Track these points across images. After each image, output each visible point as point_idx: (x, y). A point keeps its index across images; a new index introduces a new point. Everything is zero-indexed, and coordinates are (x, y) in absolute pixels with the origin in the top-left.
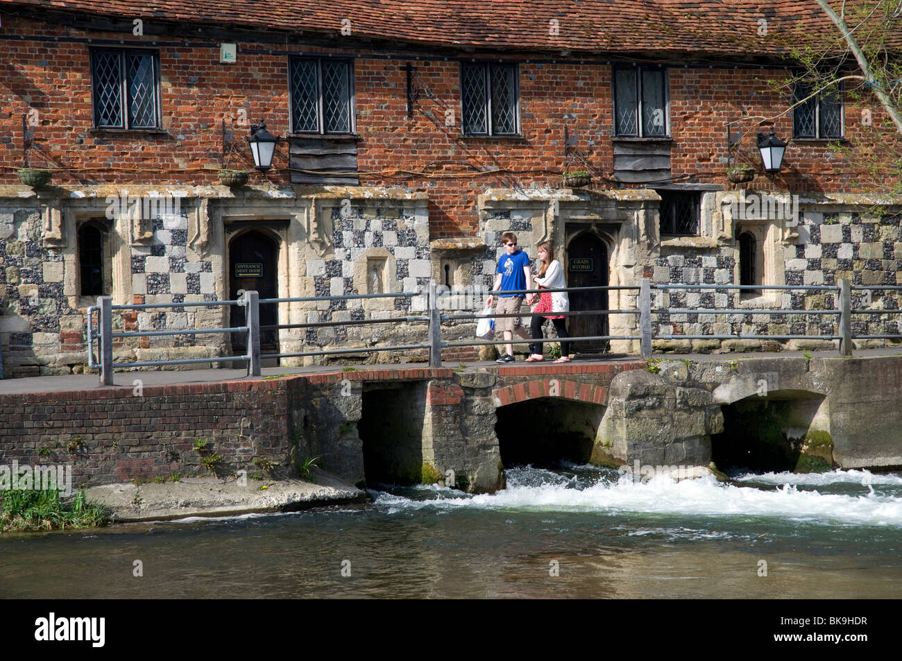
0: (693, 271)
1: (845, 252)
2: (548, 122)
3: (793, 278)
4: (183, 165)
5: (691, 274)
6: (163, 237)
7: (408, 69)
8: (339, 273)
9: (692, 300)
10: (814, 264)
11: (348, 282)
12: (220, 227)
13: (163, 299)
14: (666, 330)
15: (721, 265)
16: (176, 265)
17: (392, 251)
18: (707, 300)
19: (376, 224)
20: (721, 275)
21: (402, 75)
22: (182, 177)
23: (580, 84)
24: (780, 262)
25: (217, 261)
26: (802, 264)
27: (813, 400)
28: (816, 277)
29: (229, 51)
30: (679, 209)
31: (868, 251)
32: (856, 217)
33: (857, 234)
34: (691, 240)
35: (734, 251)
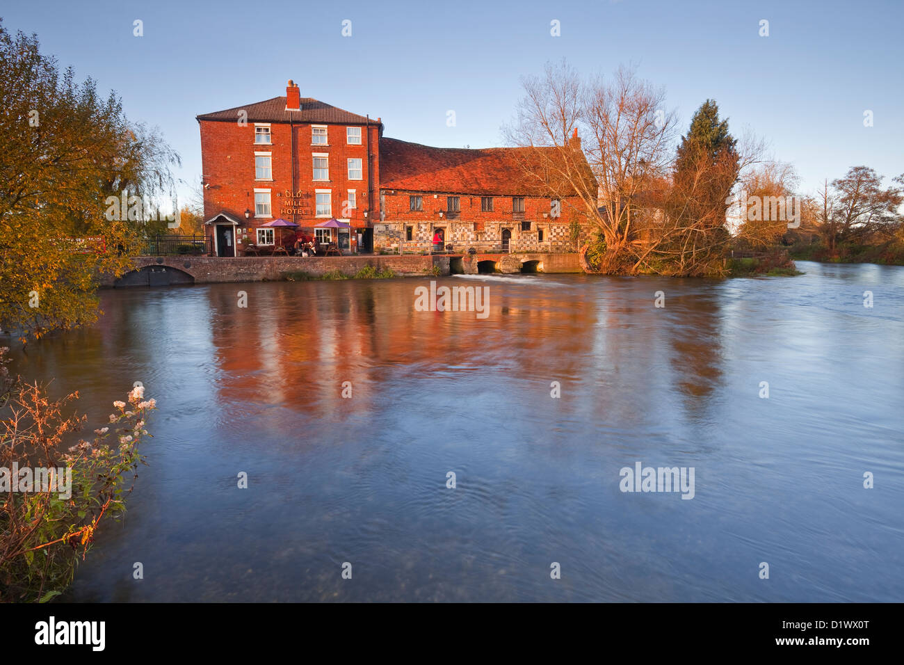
0: (528, 237)
1: (561, 234)
2: (499, 208)
3: (550, 239)
4: (426, 217)
6: (422, 230)
7: (471, 198)
9: (528, 243)
10: (554, 236)
13: (422, 241)
14: (522, 248)
15: (535, 236)
16: (424, 235)
17: (466, 233)
18: (531, 243)
19: (463, 228)
20: (535, 238)
21: (469, 199)
22: (426, 219)
23: (506, 201)
24: (547, 236)
25: (432, 233)
27: (538, 262)
28: (555, 239)
29: (435, 196)
30: (526, 226)
31: (566, 234)
32: (564, 227)
33: (564, 231)
34: (528, 231)
35: (537, 234)
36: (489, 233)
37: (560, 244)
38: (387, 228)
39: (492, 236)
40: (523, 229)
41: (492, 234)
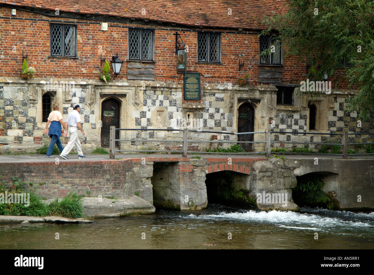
0: (289, 120)
1: (354, 114)
2: (233, 57)
3: (331, 124)
4: (84, 71)
7: (176, 34)
8: (144, 116)
9: (289, 132)
10: (340, 119)
11: (149, 120)
12: (98, 96)
15: (301, 118)
17: (167, 108)
18: (295, 132)
19: (161, 97)
20: (302, 122)
21: (174, 37)
22: (84, 76)
23: (246, 42)
24: (326, 117)
26: (335, 119)
28: (341, 124)
29: (105, 26)
30: (285, 95)
34: (289, 108)
35: (307, 113)
36: (212, 110)
40: (279, 102)
41: (217, 110)
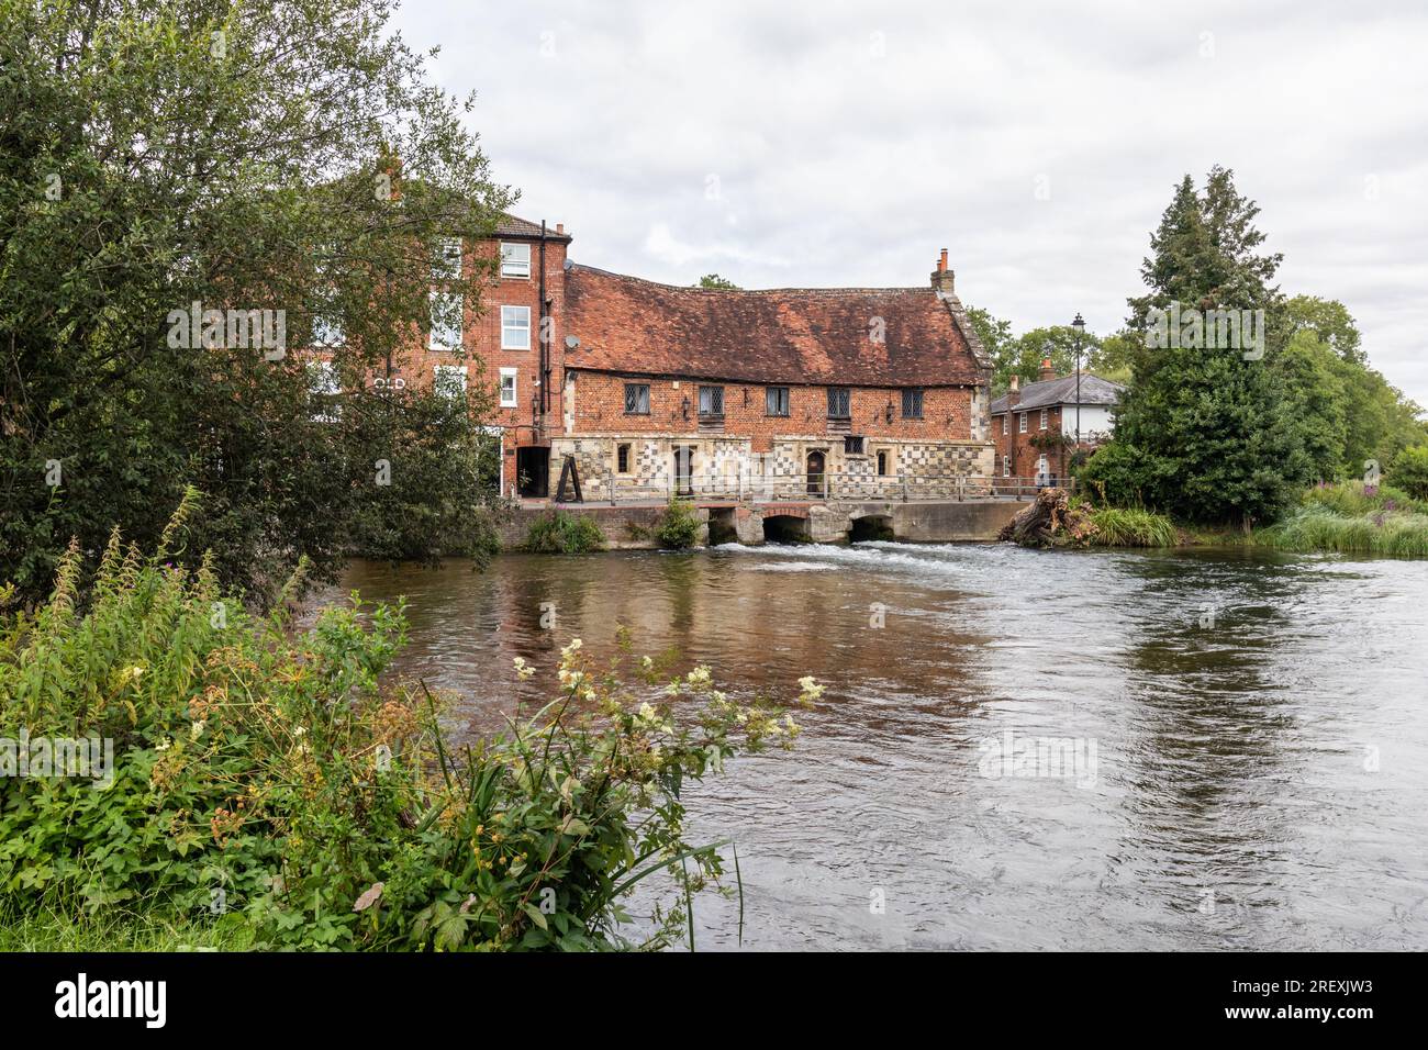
0: (858, 467)
2: (801, 410)
3: (899, 471)
4: (657, 426)
5: (857, 469)
6: (648, 452)
7: (745, 390)
9: (857, 479)
10: (909, 466)
11: (719, 470)
12: (670, 448)
13: (648, 475)
14: (846, 490)
15: (870, 465)
17: (736, 458)
18: (864, 478)
19: (731, 448)
20: (870, 469)
21: (742, 393)
22: (656, 431)
23: (815, 396)
24: (895, 465)
25: (669, 461)
26: (904, 466)
27: (882, 518)
28: (910, 471)
29: (676, 385)
30: (854, 444)
31: (931, 462)
32: (927, 448)
33: (927, 455)
34: (858, 456)
35: (876, 460)
36: (781, 460)
37: (920, 481)
38: (577, 447)
39: (786, 465)
40: (847, 451)
41: (786, 460)
